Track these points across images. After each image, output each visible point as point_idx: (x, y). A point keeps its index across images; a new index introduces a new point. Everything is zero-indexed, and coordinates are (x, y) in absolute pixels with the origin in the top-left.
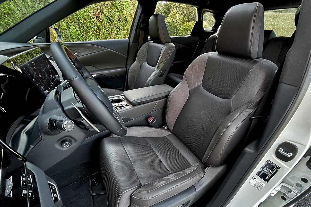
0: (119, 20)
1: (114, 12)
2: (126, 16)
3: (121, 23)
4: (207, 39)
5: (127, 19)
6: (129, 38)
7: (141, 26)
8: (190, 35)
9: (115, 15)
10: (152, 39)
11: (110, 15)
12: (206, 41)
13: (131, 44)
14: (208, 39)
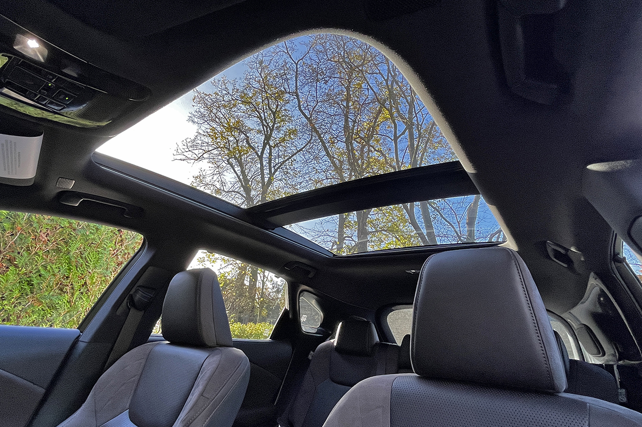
0: (61, 290)
1: (54, 267)
2: (88, 282)
3: (67, 297)
4: (312, 352)
5: (88, 290)
6: (82, 327)
7: (138, 297)
8: (268, 339)
9: (54, 275)
10: (166, 334)
11: (38, 274)
12: (310, 357)
13: (81, 346)
14: (314, 351)
